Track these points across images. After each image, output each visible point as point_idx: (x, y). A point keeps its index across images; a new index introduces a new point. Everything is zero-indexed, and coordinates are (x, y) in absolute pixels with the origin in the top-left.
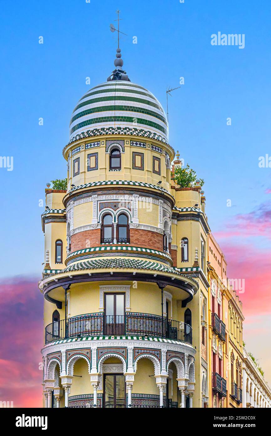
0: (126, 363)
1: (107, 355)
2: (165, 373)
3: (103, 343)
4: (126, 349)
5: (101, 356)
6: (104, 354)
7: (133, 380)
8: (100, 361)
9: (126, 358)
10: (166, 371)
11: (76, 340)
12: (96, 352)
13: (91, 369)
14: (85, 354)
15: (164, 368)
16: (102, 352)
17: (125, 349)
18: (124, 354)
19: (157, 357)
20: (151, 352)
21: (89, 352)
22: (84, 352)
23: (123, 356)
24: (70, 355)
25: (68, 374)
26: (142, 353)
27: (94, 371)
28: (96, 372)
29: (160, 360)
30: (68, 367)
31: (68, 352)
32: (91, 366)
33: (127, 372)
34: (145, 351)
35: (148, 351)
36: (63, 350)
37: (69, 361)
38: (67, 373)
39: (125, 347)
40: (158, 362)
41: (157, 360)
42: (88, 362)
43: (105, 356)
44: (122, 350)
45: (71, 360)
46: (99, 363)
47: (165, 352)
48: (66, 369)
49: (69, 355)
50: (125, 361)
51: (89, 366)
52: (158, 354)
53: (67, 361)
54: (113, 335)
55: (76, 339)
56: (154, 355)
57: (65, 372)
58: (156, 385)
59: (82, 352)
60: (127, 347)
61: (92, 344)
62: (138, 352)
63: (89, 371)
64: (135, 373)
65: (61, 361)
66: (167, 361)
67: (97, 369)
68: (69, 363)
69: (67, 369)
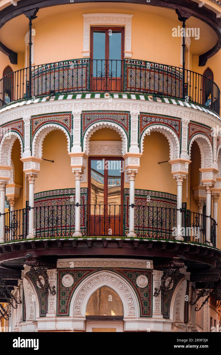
0: (128, 137)
1: (98, 124)
2: (186, 157)
3: (91, 104)
4: (127, 114)
5: (88, 126)
6: (93, 122)
7: (138, 165)
8: (87, 133)
9: (128, 129)
10: (188, 153)
11: (48, 100)
12: (80, 118)
13: (71, 146)
14: (62, 121)
15: (185, 148)
16: (89, 119)
17: (125, 114)
18: (125, 123)
19: (175, 130)
20: (166, 121)
21: (69, 119)
22: (61, 118)
23: (124, 126)
24: (38, 125)
25: (35, 155)
26: (153, 123)
27: (76, 149)
28: (79, 151)
29: (179, 135)
30: (33, 144)
31: (34, 120)
32: (72, 142)
33: (128, 151)
34: (158, 120)
35: (162, 120)
36: (26, 117)
37: (37, 135)
38: (33, 153)
39: (126, 112)
40: (177, 139)
41: (175, 136)
42: (67, 134)
43: (95, 125)
44: (122, 117)
45: (38, 132)
46: (85, 136)
47: (188, 123)
48: (31, 146)
49: (36, 124)
50: (127, 134)
51: (69, 141)
52: (176, 126)
53: (32, 133)
54: (107, 91)
55: (48, 97)
56: (170, 126)
57: (29, 151)
58: (172, 175)
59: (57, 118)
60: (129, 112)
61: (73, 106)
62: (146, 121)
63: (69, 150)
64: (141, 154)
65: (22, 135)
66: (190, 138)
67: (82, 145)
68: (35, 138)
69: (33, 147)
